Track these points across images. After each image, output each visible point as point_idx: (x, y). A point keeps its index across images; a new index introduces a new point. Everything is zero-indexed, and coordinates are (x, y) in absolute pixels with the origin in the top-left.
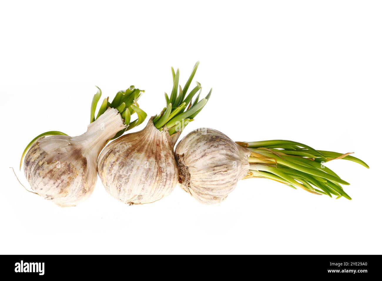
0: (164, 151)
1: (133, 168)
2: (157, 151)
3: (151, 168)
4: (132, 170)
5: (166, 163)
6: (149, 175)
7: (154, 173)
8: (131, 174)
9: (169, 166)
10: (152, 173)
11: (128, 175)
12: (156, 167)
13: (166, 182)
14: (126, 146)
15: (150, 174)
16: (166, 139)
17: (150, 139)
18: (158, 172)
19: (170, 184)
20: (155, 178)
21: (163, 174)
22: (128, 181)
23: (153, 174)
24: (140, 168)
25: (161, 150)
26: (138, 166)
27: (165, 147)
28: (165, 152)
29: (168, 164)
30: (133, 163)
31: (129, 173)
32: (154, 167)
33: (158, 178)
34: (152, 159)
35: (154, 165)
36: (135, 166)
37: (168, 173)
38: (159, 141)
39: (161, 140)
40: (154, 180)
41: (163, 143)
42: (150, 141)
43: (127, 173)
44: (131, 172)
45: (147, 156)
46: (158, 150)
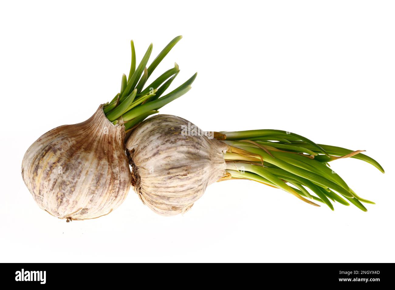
0: (117, 151)
1: (81, 172)
2: (108, 151)
3: (103, 173)
4: (79, 175)
5: (119, 167)
6: (101, 183)
7: (106, 180)
8: (78, 180)
9: (123, 171)
10: (105, 180)
11: (75, 181)
12: (109, 172)
13: (118, 191)
14: (69, 142)
15: (103, 181)
16: (120, 135)
17: (99, 134)
18: (111, 179)
19: (122, 195)
20: (108, 186)
21: (116, 181)
22: (74, 190)
23: (106, 182)
24: (89, 173)
25: (113, 149)
26: (87, 169)
27: (118, 146)
28: (119, 153)
29: (121, 168)
30: (81, 165)
31: (76, 179)
32: (107, 172)
33: (111, 186)
34: (104, 162)
35: (107, 170)
36: (83, 169)
37: (122, 180)
38: (112, 138)
39: (114, 136)
40: (107, 189)
41: (115, 140)
42: (99, 137)
43: (74, 179)
44: (79, 177)
45: (97, 157)
46: (109, 149)
